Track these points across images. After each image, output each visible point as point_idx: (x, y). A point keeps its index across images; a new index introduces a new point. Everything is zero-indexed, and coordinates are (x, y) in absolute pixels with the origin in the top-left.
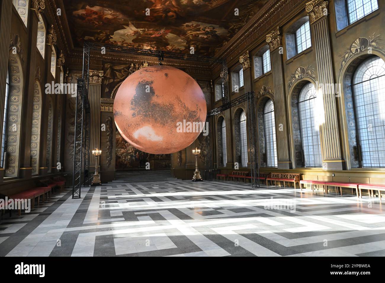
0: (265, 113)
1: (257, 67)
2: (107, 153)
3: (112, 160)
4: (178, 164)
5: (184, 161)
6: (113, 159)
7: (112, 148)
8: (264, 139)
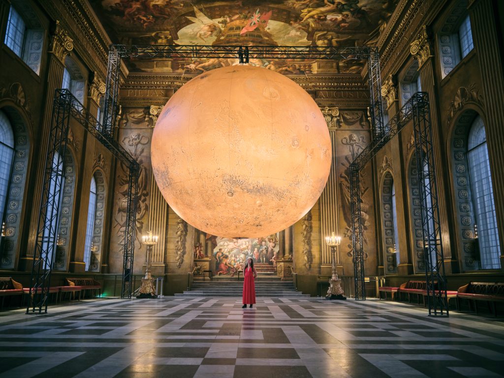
0: (469, 149)
1: (448, 55)
2: (178, 242)
3: (185, 256)
4: (305, 265)
5: (316, 260)
6: (187, 253)
7: (186, 235)
8: (470, 207)
